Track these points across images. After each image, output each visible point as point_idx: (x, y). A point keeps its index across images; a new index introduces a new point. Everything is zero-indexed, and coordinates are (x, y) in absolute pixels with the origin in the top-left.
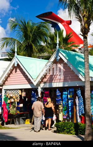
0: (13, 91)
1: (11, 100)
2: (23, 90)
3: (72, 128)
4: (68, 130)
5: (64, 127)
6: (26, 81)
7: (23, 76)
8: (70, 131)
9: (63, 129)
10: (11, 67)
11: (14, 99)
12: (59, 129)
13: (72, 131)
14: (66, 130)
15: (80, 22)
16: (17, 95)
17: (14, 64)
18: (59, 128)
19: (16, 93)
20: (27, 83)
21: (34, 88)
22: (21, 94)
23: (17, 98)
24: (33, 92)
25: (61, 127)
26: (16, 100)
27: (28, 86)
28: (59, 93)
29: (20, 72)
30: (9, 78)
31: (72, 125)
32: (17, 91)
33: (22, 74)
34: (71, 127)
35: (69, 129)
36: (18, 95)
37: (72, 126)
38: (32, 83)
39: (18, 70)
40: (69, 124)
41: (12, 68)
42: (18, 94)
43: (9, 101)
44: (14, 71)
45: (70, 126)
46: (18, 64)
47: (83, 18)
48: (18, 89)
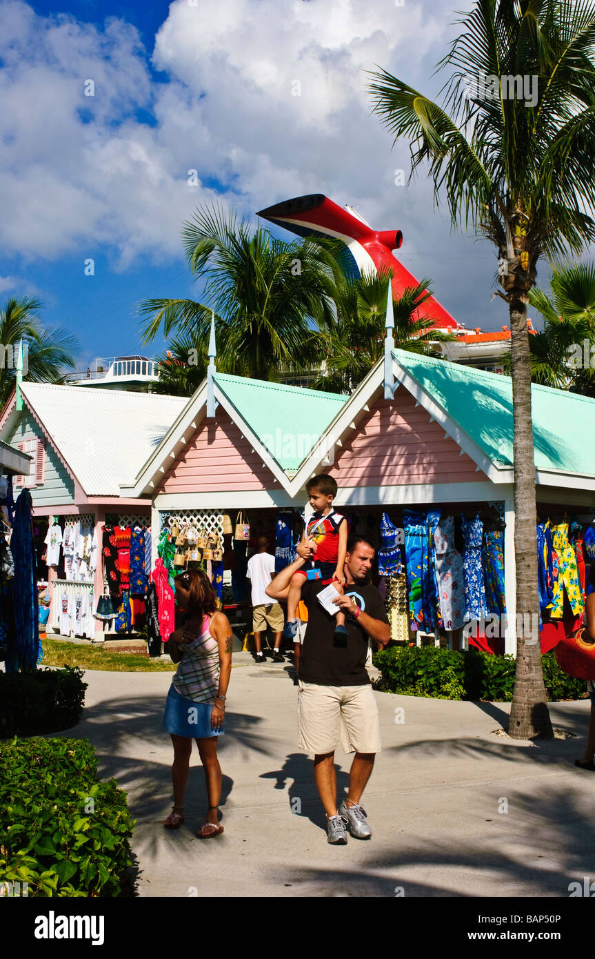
0: (195, 520)
1: (188, 552)
2: (240, 514)
3: (450, 670)
4: (432, 681)
5: (416, 669)
6: (254, 478)
7: (239, 459)
8: (438, 684)
9: (412, 675)
10: (189, 421)
11: (201, 550)
12: (395, 676)
13: (448, 685)
14: (424, 679)
15: (500, 245)
16: (213, 534)
17: (204, 408)
18: (396, 670)
19: (209, 525)
20: (260, 486)
21: (287, 509)
22: (229, 531)
23: (214, 547)
24: (280, 522)
25: (404, 668)
26: (209, 553)
27: (264, 500)
28: (390, 530)
29: (229, 443)
30: (182, 464)
31: (449, 661)
32: (213, 520)
33: (235, 451)
34: (442, 670)
35: (434, 674)
36: (220, 534)
37: (447, 665)
38: (279, 486)
39: (220, 433)
40: (436, 658)
41: (194, 425)
42: (220, 530)
43: (179, 560)
44: (204, 435)
45: (439, 665)
46: (220, 410)
47: (511, 228)
48: (216, 512)
